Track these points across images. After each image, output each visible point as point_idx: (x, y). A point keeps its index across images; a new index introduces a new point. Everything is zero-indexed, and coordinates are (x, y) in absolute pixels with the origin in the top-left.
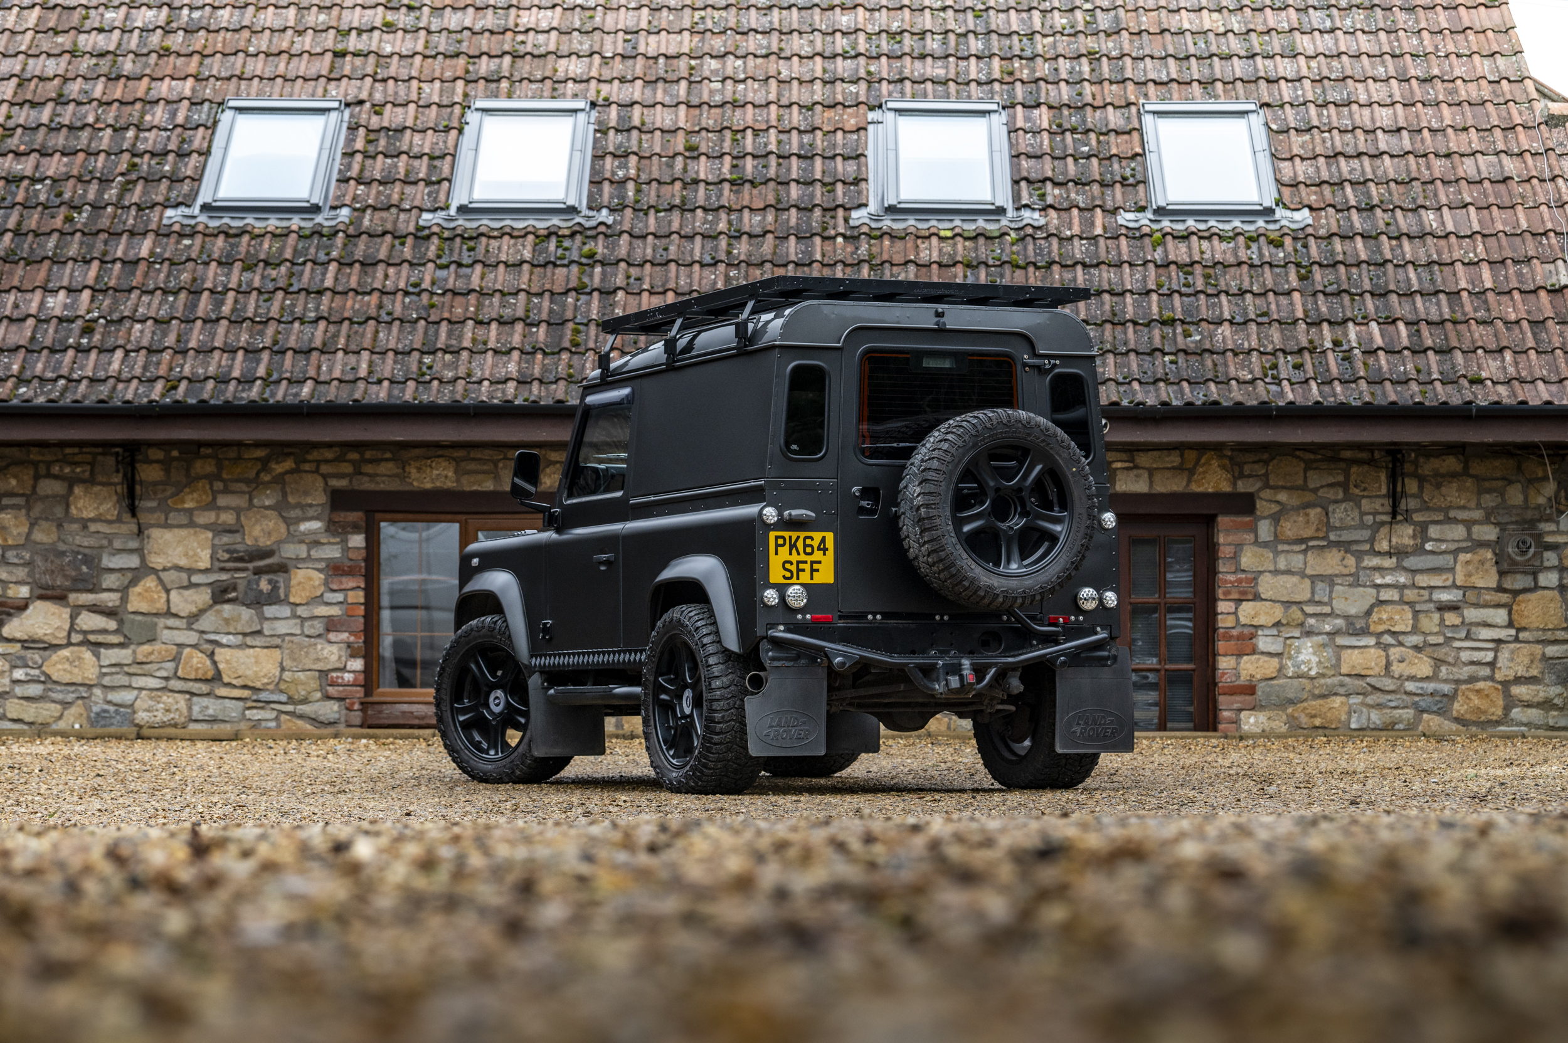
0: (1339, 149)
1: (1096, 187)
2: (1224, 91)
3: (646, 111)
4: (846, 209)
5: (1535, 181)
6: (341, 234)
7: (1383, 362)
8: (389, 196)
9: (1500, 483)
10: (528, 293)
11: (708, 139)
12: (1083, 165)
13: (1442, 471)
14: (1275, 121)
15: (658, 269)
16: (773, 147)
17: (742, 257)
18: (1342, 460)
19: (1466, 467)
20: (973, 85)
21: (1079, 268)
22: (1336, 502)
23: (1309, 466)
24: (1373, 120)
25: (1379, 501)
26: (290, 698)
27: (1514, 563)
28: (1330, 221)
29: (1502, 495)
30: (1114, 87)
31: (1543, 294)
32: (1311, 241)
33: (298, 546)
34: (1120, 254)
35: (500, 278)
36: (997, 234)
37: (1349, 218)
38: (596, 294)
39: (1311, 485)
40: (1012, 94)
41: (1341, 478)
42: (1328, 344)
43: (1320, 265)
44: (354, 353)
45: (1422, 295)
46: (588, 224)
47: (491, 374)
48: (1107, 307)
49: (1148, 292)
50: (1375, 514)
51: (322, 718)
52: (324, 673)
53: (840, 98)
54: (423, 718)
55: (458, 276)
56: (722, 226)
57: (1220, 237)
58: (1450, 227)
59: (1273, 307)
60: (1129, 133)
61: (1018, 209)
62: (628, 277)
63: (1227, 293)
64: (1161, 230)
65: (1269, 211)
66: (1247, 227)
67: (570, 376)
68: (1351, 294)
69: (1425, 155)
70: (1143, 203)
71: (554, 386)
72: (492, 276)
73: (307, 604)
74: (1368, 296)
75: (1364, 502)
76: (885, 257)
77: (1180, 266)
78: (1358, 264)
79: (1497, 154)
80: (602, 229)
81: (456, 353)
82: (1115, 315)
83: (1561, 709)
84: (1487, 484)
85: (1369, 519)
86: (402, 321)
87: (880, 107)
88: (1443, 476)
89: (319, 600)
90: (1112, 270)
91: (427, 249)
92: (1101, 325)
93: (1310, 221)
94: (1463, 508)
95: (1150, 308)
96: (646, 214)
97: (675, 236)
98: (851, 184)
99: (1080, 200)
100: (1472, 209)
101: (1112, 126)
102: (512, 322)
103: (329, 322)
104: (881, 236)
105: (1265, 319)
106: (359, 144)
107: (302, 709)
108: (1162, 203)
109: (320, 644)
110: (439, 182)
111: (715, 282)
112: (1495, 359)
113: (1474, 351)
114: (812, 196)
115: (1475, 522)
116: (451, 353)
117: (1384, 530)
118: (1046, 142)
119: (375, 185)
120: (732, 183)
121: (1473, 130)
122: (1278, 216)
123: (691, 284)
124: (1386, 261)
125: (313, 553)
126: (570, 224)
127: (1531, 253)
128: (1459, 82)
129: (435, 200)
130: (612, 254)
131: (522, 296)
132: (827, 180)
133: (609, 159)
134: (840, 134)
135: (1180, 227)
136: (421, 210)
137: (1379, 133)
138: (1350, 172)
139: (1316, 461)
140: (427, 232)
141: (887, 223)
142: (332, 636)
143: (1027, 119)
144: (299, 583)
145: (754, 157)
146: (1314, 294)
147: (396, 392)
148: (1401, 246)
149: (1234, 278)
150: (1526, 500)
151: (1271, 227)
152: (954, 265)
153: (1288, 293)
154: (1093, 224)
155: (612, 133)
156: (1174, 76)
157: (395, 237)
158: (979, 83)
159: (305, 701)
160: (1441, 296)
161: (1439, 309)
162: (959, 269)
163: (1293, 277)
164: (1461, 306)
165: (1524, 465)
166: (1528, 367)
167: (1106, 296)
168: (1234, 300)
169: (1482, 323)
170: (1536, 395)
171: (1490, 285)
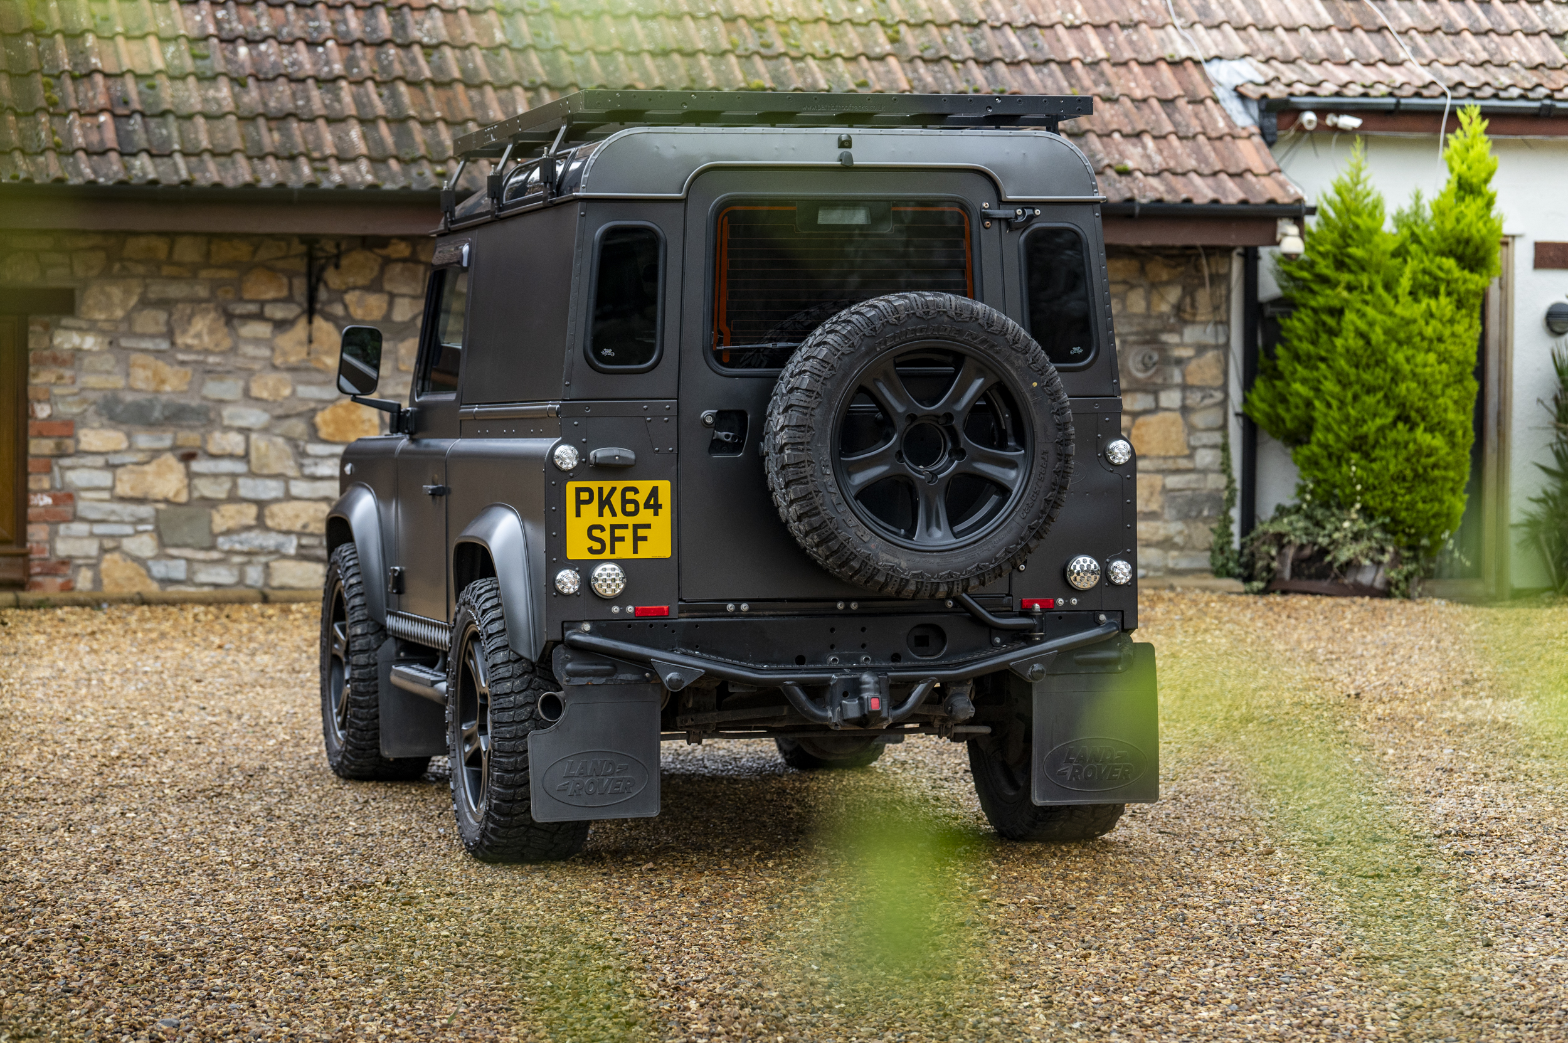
9: (1121, 288)
21: (634, 20)
27: (1136, 380)
29: (1124, 301)
31: (1163, 66)
38: (58, 38)
43: (908, 25)
45: (1031, 64)
48: (682, 71)
49: (724, 53)
59: (871, 75)
62: (94, 17)
63: (813, 56)
67: (58, 145)
68: (953, 62)
71: (41, 159)
74: (971, 64)
77: (750, 21)
78: (949, 25)
82: (693, 81)
83: (1181, 548)
90: (672, 23)
95: (732, 72)
105: (865, 90)
111: (203, 27)
112: (1134, 145)
113: (1109, 135)
123: (174, 25)
124: (981, 22)
127: (1136, 17)
146: (911, 61)
149: (815, 37)
150: (1149, 307)
152: (485, 11)
153: (882, 59)
160: (1053, 66)
161: (1056, 81)
162: (491, 17)
163: (882, 39)
164: (1079, 79)
165: (1148, 267)
166: (1175, 156)
167: (676, 57)
168: (823, 64)
169: (1107, 100)
170: (1197, 191)
171: (1102, 54)
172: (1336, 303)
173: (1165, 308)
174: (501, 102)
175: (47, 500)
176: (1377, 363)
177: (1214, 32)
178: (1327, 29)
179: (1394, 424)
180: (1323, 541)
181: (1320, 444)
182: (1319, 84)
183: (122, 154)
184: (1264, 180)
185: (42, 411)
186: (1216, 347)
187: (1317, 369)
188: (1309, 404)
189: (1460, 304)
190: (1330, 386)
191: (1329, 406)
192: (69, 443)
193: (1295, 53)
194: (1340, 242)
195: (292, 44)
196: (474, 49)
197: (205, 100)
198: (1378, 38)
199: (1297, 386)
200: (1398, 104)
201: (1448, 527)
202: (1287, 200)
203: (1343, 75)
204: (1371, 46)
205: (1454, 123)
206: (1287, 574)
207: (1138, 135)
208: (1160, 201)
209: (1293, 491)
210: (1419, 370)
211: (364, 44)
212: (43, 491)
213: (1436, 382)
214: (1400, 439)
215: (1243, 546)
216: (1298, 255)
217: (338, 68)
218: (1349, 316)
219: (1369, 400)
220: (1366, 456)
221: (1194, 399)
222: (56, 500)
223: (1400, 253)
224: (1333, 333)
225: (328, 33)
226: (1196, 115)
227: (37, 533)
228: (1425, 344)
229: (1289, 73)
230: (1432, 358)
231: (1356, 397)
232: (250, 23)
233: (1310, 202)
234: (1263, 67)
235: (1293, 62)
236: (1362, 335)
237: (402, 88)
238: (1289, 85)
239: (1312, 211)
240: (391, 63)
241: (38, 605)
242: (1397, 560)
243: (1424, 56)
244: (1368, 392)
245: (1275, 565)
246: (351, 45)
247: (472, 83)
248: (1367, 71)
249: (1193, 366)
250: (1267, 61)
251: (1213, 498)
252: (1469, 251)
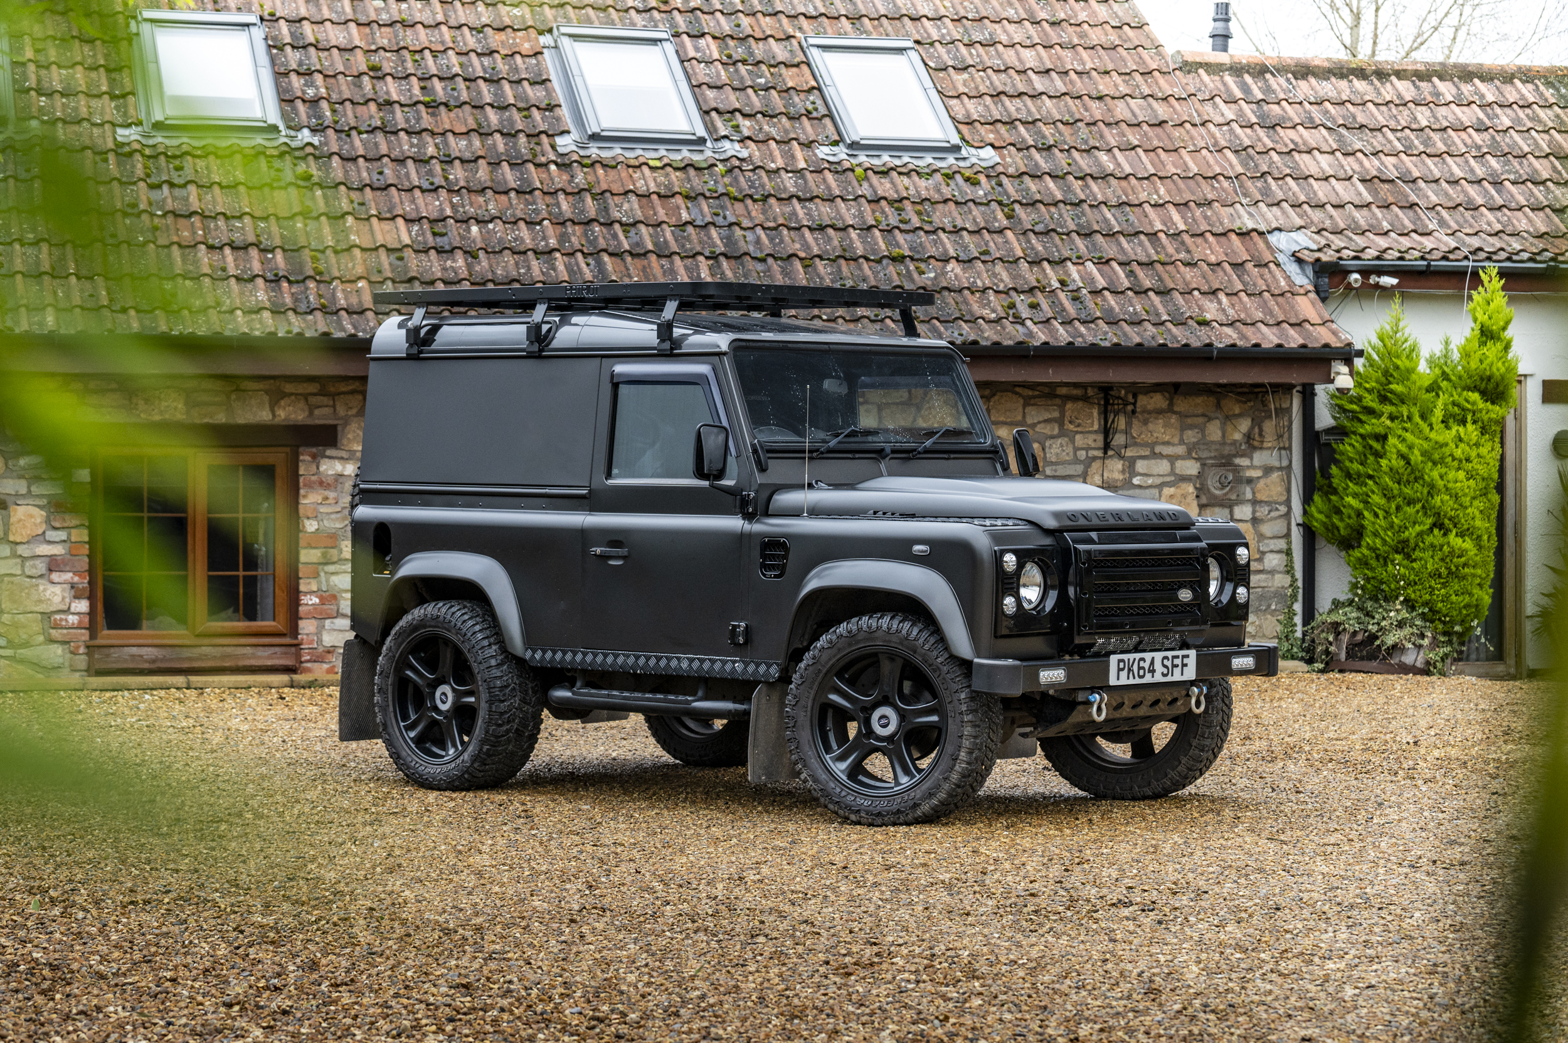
0: (1001, 88)
1: (784, 120)
2: (874, 27)
3: (315, 27)
4: (548, 136)
5: (1187, 125)
6: (38, 149)
7: (1113, 303)
8: (76, 109)
9: (1201, 420)
10: (253, 217)
11: (388, 59)
12: (764, 97)
13: (1149, 407)
14: (931, 57)
15: (379, 193)
16: (456, 69)
17: (462, 183)
18: (1057, 396)
19: (1171, 404)
20: (632, 12)
21: (795, 201)
22: (1052, 437)
23: (1028, 402)
24: (1020, 60)
25: (1093, 436)
26: (9, 641)
27: (1215, 497)
28: (1014, 161)
29: (1202, 430)
30: (768, 19)
31: (1233, 236)
32: (1005, 180)
33: (17, 482)
34: (829, 188)
35: (219, 200)
36: (705, 165)
37: (1030, 158)
38: (323, 219)
39: (1029, 421)
40: (673, 25)
41: (1056, 414)
42: (1056, 285)
43: (1021, 204)
44: (87, 278)
45: (1124, 235)
46: (294, 144)
47: (242, 303)
48: (836, 243)
49: (869, 228)
50: (1087, 449)
51: (44, 663)
52: (46, 615)
53: (507, 21)
54: (154, 661)
55: (174, 198)
56: (431, 150)
57: (918, 173)
58: (1128, 170)
59: (992, 244)
60: (797, 65)
61: (716, 140)
62: (352, 202)
63: (944, 230)
64: (859, 165)
65: (956, 149)
66: (940, 164)
67: (324, 306)
68: (1059, 234)
69: (1079, 97)
70: (837, 138)
71: (310, 317)
72: (209, 197)
73: (28, 542)
74: (1074, 235)
75: (1078, 437)
76: (604, 187)
77: (891, 202)
78: (1056, 204)
79: (1144, 98)
80: (309, 150)
81: (197, 278)
84: (1189, 421)
85: (1082, 454)
86: (129, 244)
87: (550, 31)
88: (1150, 412)
89: (41, 538)
90: (827, 204)
91: (133, 166)
92: (834, 261)
93: (998, 160)
94: (1168, 443)
95: (876, 244)
96: (349, 136)
97: (385, 160)
98: (546, 110)
99: (773, 132)
100: (1139, 150)
101: (780, 58)
102: (246, 248)
103: (51, 245)
104: (592, 165)
105: (986, 258)
106: (29, 54)
107: (23, 652)
108: (856, 138)
109: (43, 585)
110: (124, 96)
111: (442, 210)
112: (1211, 301)
113: (1190, 293)
114: (511, 122)
115: (1178, 457)
116: (192, 279)
117: (1096, 465)
118: (723, 73)
119: (57, 96)
120: (427, 105)
121: (1114, 73)
122: (964, 152)
123: (417, 209)
124: (1082, 201)
125: (33, 488)
126: (276, 144)
127: (1210, 196)
128: (1086, 26)
129: (125, 114)
130: (327, 176)
131: (247, 220)
132: (521, 105)
133: (293, 77)
134: (518, 58)
135: (876, 162)
136: (114, 125)
137: (1030, 73)
138: (1018, 110)
139: (1034, 397)
140: (127, 149)
141: (594, 151)
142: (55, 576)
143: (697, 49)
144: (20, 521)
145: (441, 79)
146: (1024, 233)
147: (147, 323)
148: (1087, 186)
149: (945, 215)
150: (1224, 436)
151: (962, 164)
152: (673, 196)
153: (1001, 232)
154: (793, 157)
155: (288, 49)
156: (823, 10)
157: (95, 153)
158: (638, 11)
159: (26, 645)
160: (1142, 237)
161: (1145, 250)
162: (679, 200)
163: (1000, 215)
164: (1163, 248)
165: (1223, 402)
166: (1245, 309)
167: (830, 231)
168: (953, 237)
169: (1187, 264)
170: (1264, 337)
171: (1182, 227)
172: (1380, 430)
173: (1237, 436)
174: (686, 268)
175: (316, 600)
176: (1416, 480)
177: (1275, 208)
178: (1368, 205)
179: (1431, 530)
180: (1373, 628)
181: (1369, 548)
182: (1363, 250)
183: (376, 313)
184: (1319, 328)
185: (311, 526)
186: (1280, 469)
187: (1366, 485)
188: (1359, 514)
189: (1484, 431)
190: (1377, 499)
191: (1376, 515)
192: (334, 552)
193: (1342, 225)
194: (1383, 379)
195: (515, 223)
196: (664, 226)
197: (445, 269)
198: (1411, 213)
199: (1349, 500)
200: (1429, 265)
201: (1476, 617)
202: (1338, 345)
203: (1383, 243)
204: (1406, 220)
205: (1476, 280)
206: (1343, 656)
207: (1214, 292)
208: (1234, 345)
209: (1346, 588)
210: (1450, 485)
211: (574, 223)
212: (312, 593)
213: (1465, 495)
214: (1436, 542)
215: (1304, 634)
216: (1349, 390)
217: (553, 242)
218: (1392, 440)
219: (1410, 510)
220: (1408, 557)
221: (1262, 511)
222: (321, 598)
223: (1434, 388)
224: (1378, 455)
225: (544, 214)
226: (1262, 276)
227: (307, 627)
228: (1456, 463)
229: (1338, 242)
230: (1461, 475)
231: (1398, 508)
232: (480, 207)
233: (1358, 346)
234: (1316, 237)
235: (1341, 232)
236: (1403, 456)
237: (606, 258)
238: (1338, 251)
239: (1360, 353)
240: (596, 238)
241: (310, 685)
242: (1435, 643)
243: (1449, 227)
244: (1409, 504)
245: (1332, 649)
246: (563, 224)
247: (664, 254)
248: (1402, 239)
249: (1261, 484)
250: (1318, 232)
251: (1279, 595)
252: (1491, 386)
